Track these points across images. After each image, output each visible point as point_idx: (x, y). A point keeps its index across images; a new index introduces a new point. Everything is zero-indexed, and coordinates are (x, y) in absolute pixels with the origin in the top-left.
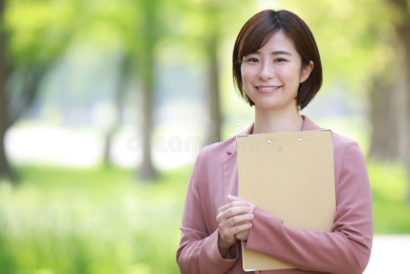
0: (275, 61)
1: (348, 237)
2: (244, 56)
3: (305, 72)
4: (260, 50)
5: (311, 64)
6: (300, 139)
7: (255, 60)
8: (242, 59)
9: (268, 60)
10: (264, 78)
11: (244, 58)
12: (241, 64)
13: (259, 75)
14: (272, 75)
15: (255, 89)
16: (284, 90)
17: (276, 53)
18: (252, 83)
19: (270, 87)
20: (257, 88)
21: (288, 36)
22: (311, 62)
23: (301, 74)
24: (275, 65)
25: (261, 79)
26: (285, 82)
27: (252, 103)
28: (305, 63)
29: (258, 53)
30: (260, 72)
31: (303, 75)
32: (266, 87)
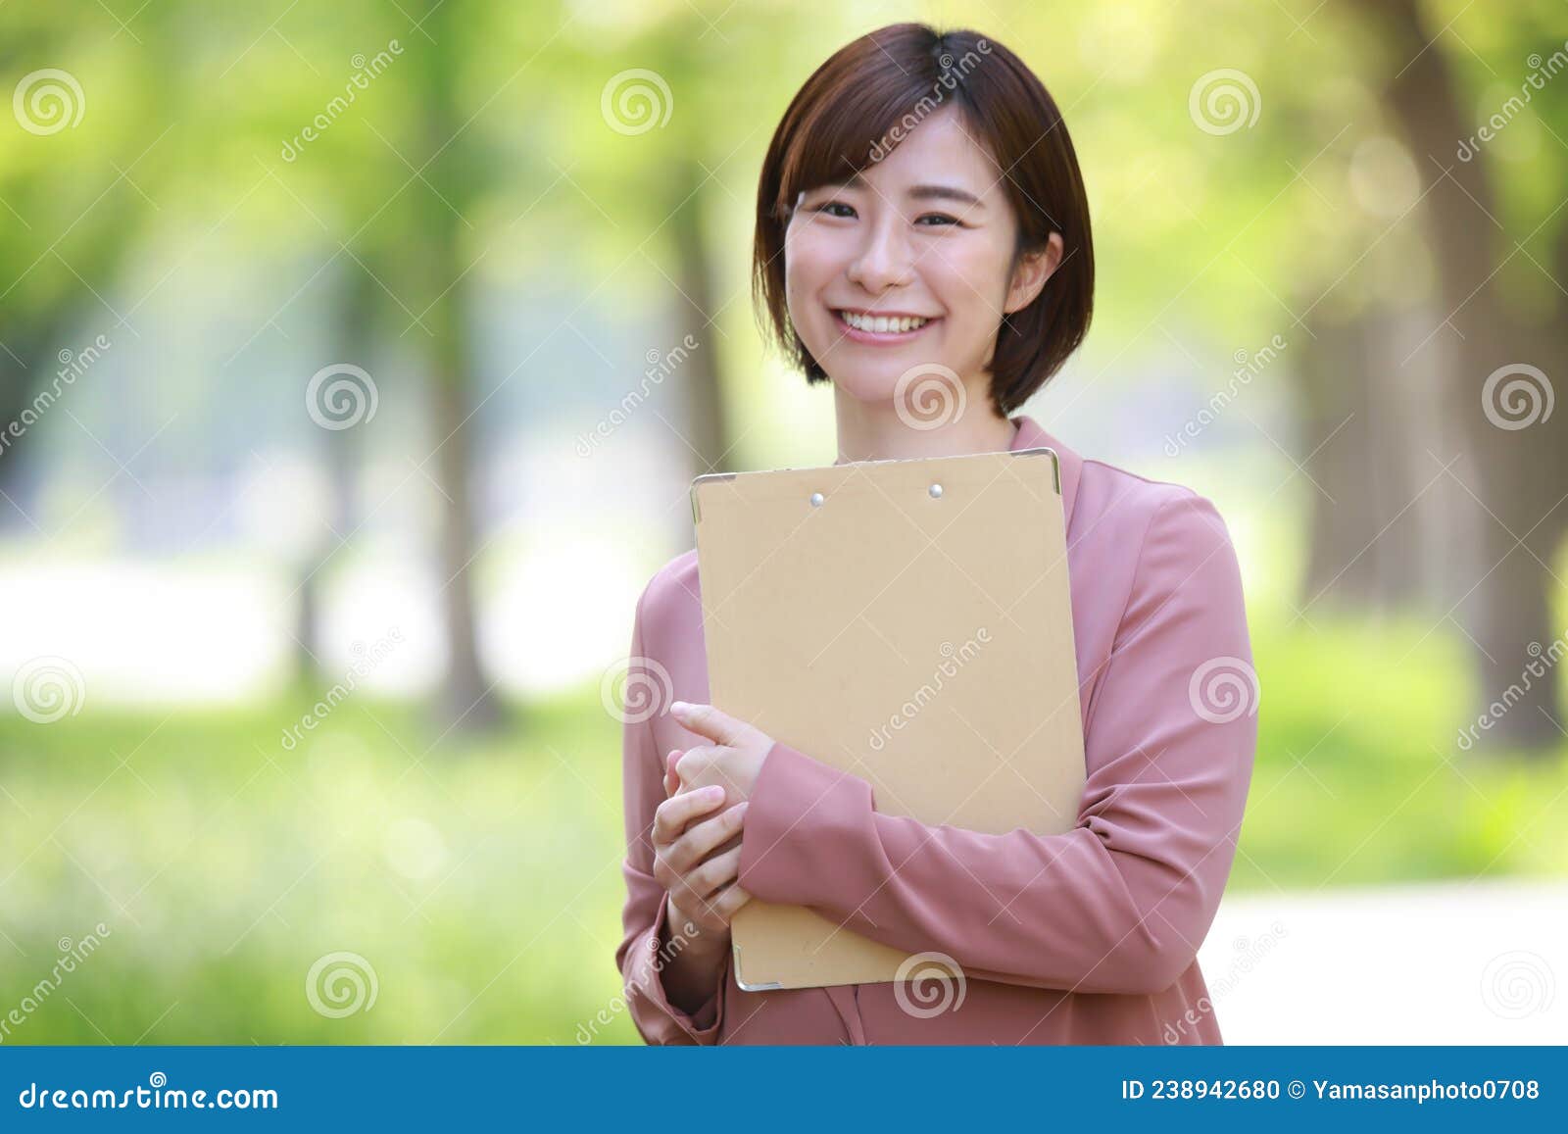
0: (918, 221)
1: (1107, 842)
2: (801, 190)
3: (1029, 273)
4: (864, 176)
5: (1053, 246)
6: (938, 489)
7: (842, 210)
8: (792, 201)
9: (892, 212)
10: (868, 281)
11: (801, 197)
12: (788, 218)
13: (853, 270)
14: (902, 275)
15: (828, 319)
16: (943, 335)
17: (924, 193)
18: (821, 294)
19: (890, 315)
20: (838, 314)
21: (977, 135)
22: (1055, 239)
23: (1012, 279)
24: (918, 238)
25: (859, 285)
26: (953, 303)
27: (815, 373)
28: (1028, 240)
29: (858, 185)
30: (858, 258)
31: (1017, 286)
32: (874, 315)
